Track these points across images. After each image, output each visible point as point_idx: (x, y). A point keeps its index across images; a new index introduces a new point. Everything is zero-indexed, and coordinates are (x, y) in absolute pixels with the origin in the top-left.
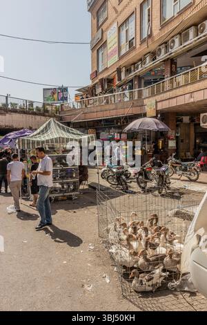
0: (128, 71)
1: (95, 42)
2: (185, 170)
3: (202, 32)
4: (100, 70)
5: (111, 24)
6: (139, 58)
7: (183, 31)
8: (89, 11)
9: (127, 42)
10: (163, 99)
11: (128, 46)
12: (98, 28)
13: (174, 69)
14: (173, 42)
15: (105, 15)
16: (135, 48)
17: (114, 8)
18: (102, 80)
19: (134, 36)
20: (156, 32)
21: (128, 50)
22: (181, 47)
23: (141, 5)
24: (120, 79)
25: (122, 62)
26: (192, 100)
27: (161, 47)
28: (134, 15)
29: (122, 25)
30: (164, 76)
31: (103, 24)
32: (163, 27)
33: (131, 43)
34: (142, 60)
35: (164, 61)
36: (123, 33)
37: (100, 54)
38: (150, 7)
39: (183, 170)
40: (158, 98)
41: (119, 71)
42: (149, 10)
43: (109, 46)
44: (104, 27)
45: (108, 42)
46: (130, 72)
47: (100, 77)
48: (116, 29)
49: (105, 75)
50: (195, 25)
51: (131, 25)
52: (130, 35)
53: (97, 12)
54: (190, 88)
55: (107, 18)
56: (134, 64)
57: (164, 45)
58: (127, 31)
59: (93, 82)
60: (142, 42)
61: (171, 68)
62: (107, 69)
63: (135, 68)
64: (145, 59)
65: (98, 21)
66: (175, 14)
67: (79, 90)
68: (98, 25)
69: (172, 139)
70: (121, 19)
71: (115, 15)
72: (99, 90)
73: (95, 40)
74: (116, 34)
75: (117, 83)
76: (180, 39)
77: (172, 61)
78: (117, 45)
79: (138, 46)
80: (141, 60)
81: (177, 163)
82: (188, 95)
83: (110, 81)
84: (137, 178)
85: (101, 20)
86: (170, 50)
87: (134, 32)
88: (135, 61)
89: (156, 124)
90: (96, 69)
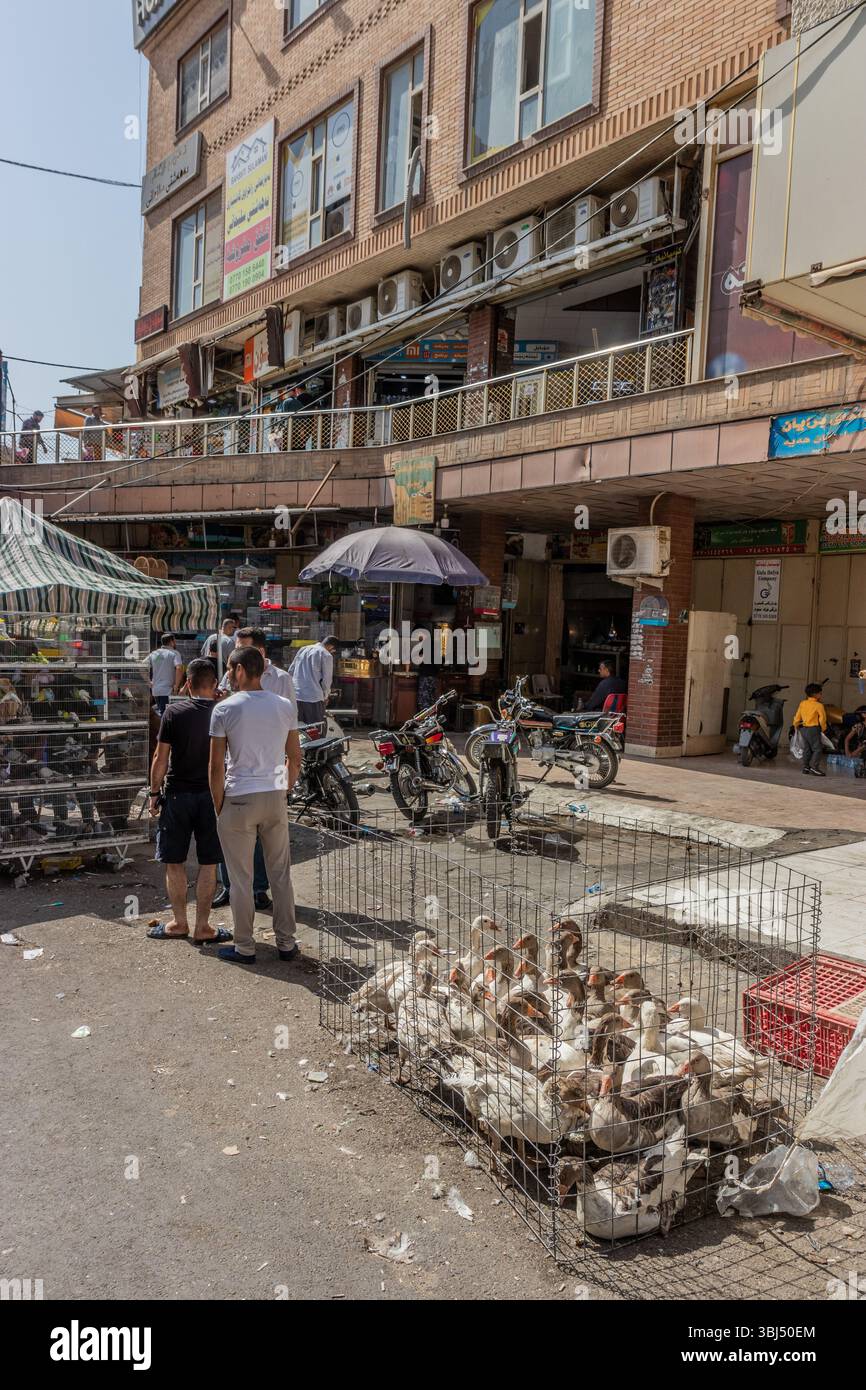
0: (315, 328)
1: (166, 185)
2: (567, 743)
3: (624, 222)
4: (185, 308)
5: (244, 124)
6: (364, 280)
7: (551, 205)
8: (139, 47)
9: (314, 209)
10: (464, 458)
11: (319, 226)
12: (183, 129)
13: (503, 347)
14: (511, 238)
15: (217, 80)
16: (350, 240)
17: (262, 59)
18: (191, 353)
19: (347, 189)
20: (444, 192)
21: (318, 242)
22: (542, 264)
23: (386, 73)
24: (276, 356)
25: (290, 289)
26: (584, 474)
27: (459, 253)
28: (351, 108)
29: (296, 136)
30: (463, 366)
31: (205, 114)
32: (473, 176)
33: (333, 219)
34: (376, 292)
35: (468, 310)
36: (300, 170)
37: (188, 241)
38: (421, 87)
39: (557, 745)
40: (447, 452)
41: (275, 322)
42: (418, 98)
43: (231, 214)
44: (212, 129)
45: (229, 193)
46: (323, 336)
47: (183, 338)
48: (270, 150)
49: (208, 332)
50: (601, 193)
51: (339, 146)
52: (331, 182)
53: (180, 62)
54: (576, 428)
55: (225, 97)
56: (341, 302)
57: (471, 248)
58: (316, 164)
59: (145, 355)
60: (386, 220)
61: (494, 341)
62: (216, 306)
63: (342, 320)
64: (390, 288)
65: (182, 99)
66: (527, 137)
67: (76, 382)
68: (180, 115)
69: (489, 621)
70: (294, 111)
71: (262, 90)
72: (176, 390)
73: (165, 180)
74: (268, 168)
75: (263, 370)
76: (539, 235)
77: (495, 314)
78: (268, 213)
79: (364, 235)
80: (371, 291)
81: (536, 717)
82: (570, 454)
83: (228, 358)
84: (394, 775)
85: (198, 99)
86: (497, 271)
87: (350, 173)
88: (346, 291)
89: (437, 554)
90: (162, 300)
